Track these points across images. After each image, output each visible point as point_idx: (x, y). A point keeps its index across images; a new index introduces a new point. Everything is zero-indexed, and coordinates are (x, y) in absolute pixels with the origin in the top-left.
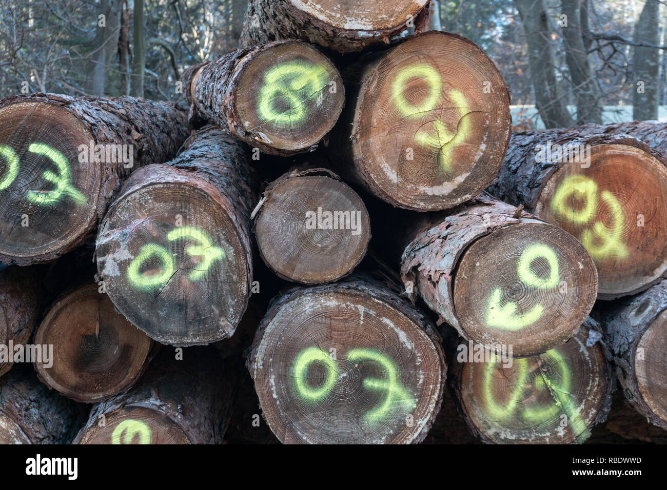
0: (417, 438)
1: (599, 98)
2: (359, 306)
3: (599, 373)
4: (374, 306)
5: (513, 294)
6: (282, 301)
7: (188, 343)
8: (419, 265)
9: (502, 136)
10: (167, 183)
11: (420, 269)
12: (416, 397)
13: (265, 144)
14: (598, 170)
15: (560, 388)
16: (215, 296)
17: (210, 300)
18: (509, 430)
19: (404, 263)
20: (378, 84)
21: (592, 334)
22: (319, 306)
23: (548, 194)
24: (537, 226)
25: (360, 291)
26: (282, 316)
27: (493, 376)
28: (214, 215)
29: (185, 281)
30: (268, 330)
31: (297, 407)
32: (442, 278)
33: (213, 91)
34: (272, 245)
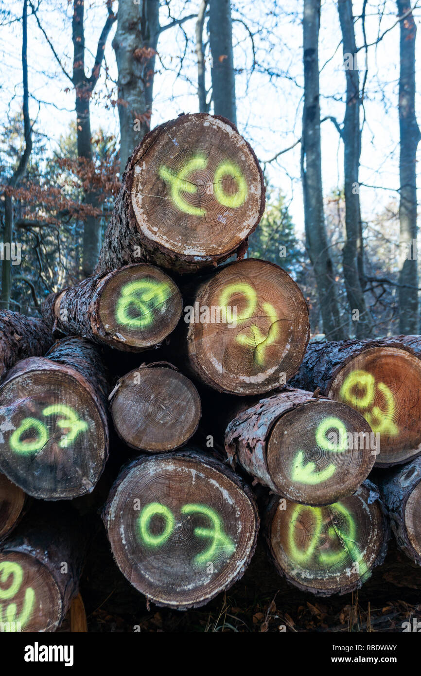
0: (236, 576)
1: (373, 327)
2: (192, 470)
3: (378, 525)
4: (204, 470)
5: (312, 456)
6: (131, 465)
7: (56, 498)
8: (240, 436)
9: (302, 339)
10: (44, 370)
11: (240, 439)
12: (235, 543)
13: (120, 342)
14: (375, 367)
15: (348, 537)
16: (79, 460)
17: (75, 463)
18: (308, 571)
19: (227, 436)
20: (209, 297)
21: (372, 494)
22: (160, 470)
23: (337, 385)
24: (331, 404)
25: (192, 458)
26: (131, 478)
27: (296, 527)
28: (80, 396)
29: (56, 448)
30: (120, 489)
31: (142, 551)
32: (259, 444)
33: (77, 305)
34: (124, 420)
